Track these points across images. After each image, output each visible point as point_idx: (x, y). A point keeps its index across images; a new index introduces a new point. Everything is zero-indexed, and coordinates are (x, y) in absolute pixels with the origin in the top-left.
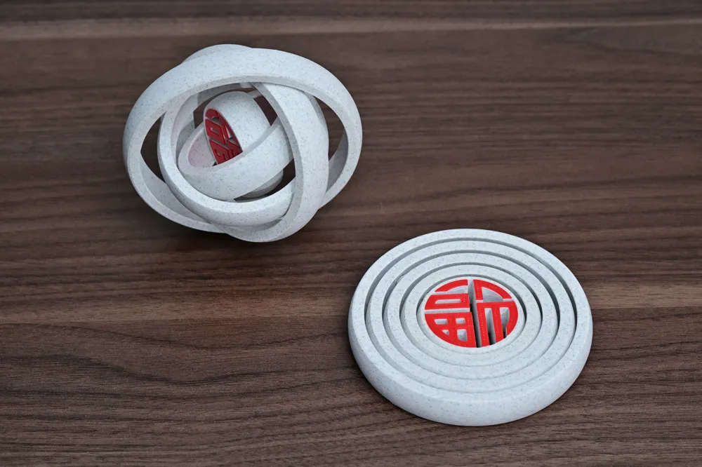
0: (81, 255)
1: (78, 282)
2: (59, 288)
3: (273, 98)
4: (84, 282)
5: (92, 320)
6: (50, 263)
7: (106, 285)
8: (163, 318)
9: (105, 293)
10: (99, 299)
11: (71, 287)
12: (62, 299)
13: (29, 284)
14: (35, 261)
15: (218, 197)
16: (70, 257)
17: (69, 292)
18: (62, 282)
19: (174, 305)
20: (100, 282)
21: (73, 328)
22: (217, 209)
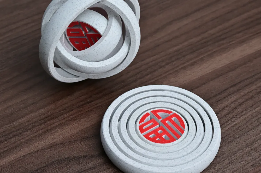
0: (27, 114)
1: (35, 126)
2: (28, 132)
3: (112, 5)
4: (38, 125)
5: (55, 140)
6: (16, 123)
7: (49, 122)
8: (86, 126)
9: (52, 126)
10: (51, 130)
11: (35, 130)
12: (35, 137)
13: (14, 136)
14: (8, 125)
15: (97, 61)
16: (22, 117)
17: (35, 133)
18: (29, 130)
19: (86, 119)
20: (45, 122)
21: (50, 147)
22: (99, 66)
